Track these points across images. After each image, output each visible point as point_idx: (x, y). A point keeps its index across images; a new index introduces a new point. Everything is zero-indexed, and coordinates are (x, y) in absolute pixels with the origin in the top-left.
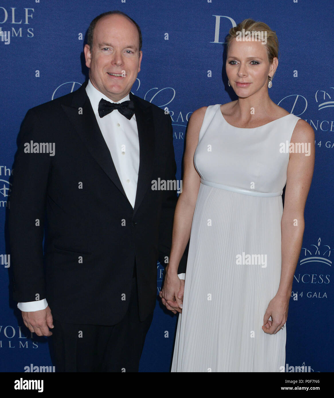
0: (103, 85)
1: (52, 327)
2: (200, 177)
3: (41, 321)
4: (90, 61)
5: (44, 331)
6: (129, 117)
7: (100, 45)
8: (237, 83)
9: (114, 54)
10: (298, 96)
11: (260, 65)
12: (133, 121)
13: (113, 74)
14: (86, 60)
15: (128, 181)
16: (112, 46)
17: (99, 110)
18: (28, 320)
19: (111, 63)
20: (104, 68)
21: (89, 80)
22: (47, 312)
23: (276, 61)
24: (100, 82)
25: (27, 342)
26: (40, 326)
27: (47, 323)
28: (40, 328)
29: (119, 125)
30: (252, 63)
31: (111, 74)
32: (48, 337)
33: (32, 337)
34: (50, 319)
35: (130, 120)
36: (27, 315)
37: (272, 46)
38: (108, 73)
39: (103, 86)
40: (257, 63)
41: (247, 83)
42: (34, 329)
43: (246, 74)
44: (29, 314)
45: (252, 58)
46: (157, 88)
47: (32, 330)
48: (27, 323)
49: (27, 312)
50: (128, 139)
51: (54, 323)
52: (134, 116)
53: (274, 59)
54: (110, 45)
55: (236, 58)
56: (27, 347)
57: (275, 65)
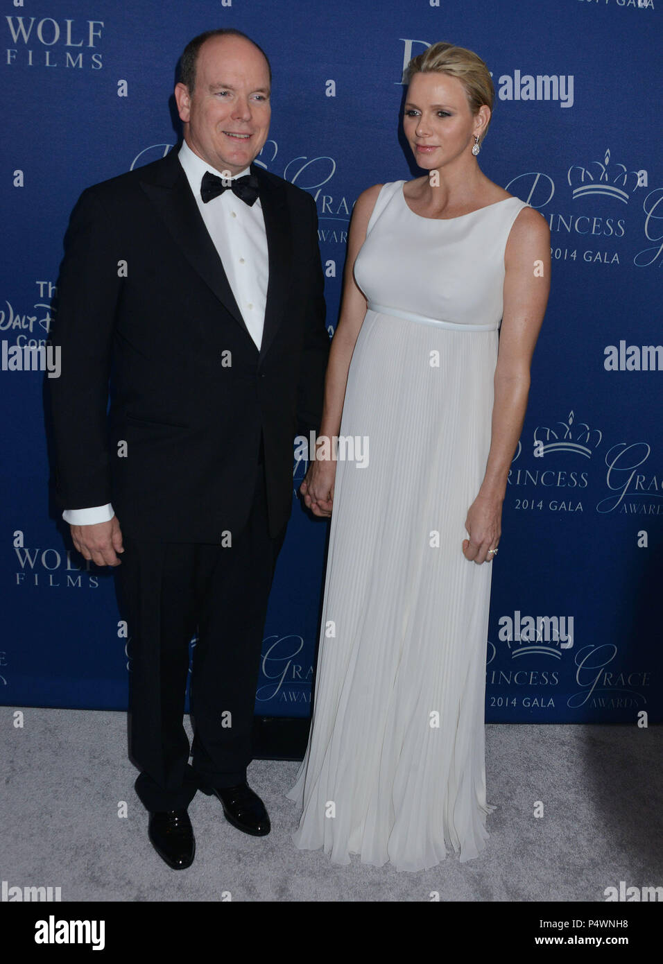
0: (217, 153)
1: (122, 551)
2: (366, 300)
3: (102, 540)
4: (187, 111)
5: (107, 557)
6: (250, 202)
7: (212, 88)
8: (418, 146)
9: (235, 102)
10: (539, 174)
11: (452, 118)
12: (257, 209)
13: (234, 135)
14: (180, 109)
15: (251, 306)
16: (233, 89)
17: (203, 190)
18: (81, 540)
19: (232, 116)
20: (218, 123)
21: (184, 141)
22: (113, 526)
23: (485, 112)
24: (210, 147)
25: (79, 577)
26: (101, 550)
27: (112, 544)
28: (101, 554)
29: (234, 215)
30: (440, 114)
31: (231, 134)
32: (115, 568)
33: (88, 569)
34: (118, 537)
35: (251, 206)
36: (80, 531)
37: (478, 86)
38: (223, 132)
39: (215, 153)
40: (448, 115)
41: (431, 147)
42: (91, 554)
43: (429, 133)
44: (83, 529)
45: (439, 106)
46: (306, 158)
47: (88, 556)
48: (80, 544)
49: (80, 527)
50: (250, 238)
51: (124, 545)
52: (258, 200)
53: (481, 108)
54: (230, 88)
55: (415, 107)
56: (80, 585)
57: (485, 119)
